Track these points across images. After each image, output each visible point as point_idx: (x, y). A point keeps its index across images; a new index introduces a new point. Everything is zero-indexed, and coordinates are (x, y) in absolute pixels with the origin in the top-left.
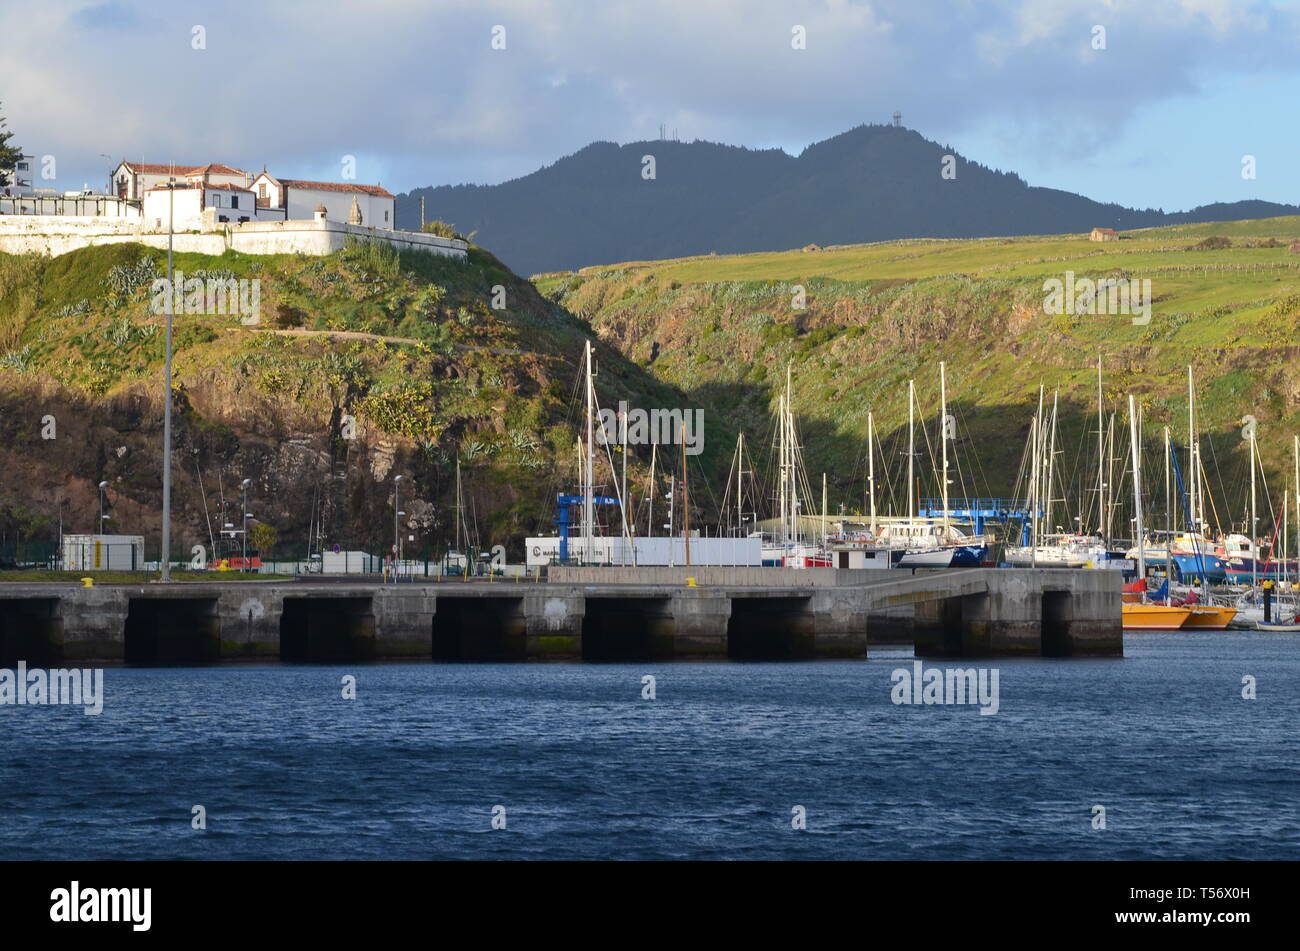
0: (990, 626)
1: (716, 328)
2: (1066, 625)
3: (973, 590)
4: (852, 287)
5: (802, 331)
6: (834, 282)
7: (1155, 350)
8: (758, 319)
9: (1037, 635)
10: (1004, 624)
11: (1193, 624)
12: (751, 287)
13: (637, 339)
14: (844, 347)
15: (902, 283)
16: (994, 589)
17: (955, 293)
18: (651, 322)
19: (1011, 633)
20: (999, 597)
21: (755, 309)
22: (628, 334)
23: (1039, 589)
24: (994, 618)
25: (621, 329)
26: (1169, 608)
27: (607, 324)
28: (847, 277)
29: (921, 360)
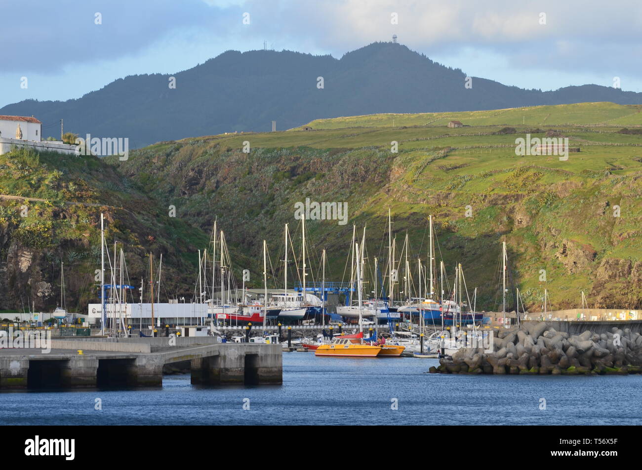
0: (221, 370)
1: (250, 173)
2: (257, 369)
3: (213, 354)
4: (320, 152)
5: (294, 175)
6: (311, 149)
7: (453, 195)
8: (270, 169)
9: (243, 374)
10: (227, 370)
11: (383, 354)
12: (268, 151)
13: (208, 178)
14: (313, 184)
15: (345, 150)
16: (222, 354)
17: (370, 157)
18: (216, 169)
19: (230, 374)
20: (225, 357)
21: (270, 163)
22: (204, 175)
23: (243, 354)
24: (222, 367)
25: (200, 172)
26: (372, 346)
27: (193, 170)
28: (318, 146)
29: (351, 193)
